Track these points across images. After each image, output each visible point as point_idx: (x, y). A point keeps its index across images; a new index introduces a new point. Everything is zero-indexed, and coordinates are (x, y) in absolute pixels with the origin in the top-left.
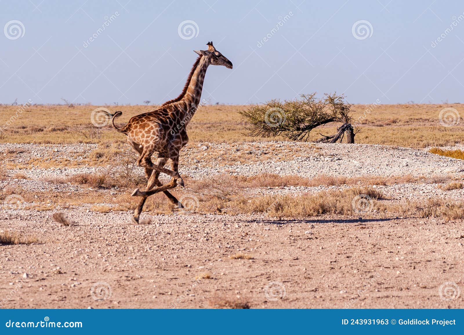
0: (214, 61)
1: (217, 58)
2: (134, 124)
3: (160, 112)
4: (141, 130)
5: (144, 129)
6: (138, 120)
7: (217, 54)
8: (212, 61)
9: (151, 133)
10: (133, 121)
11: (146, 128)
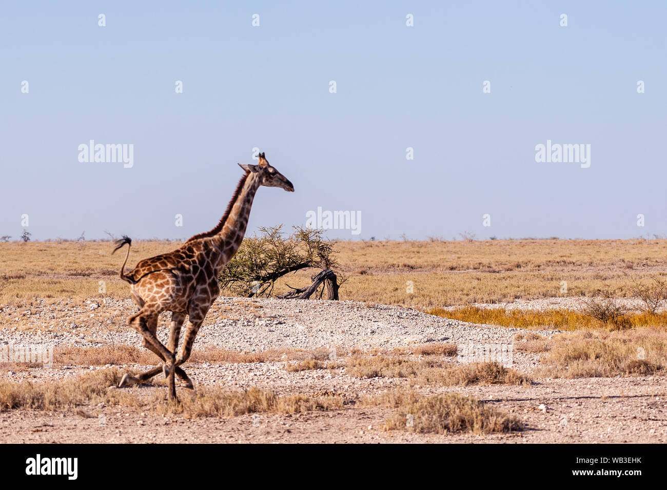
0: (267, 180)
1: (272, 176)
2: (143, 270)
3: (183, 253)
4: (151, 281)
5: (156, 281)
6: (150, 265)
7: (271, 170)
8: (264, 181)
9: (164, 289)
10: (143, 266)
11: (159, 280)
